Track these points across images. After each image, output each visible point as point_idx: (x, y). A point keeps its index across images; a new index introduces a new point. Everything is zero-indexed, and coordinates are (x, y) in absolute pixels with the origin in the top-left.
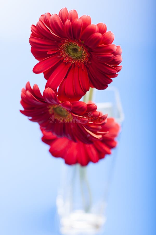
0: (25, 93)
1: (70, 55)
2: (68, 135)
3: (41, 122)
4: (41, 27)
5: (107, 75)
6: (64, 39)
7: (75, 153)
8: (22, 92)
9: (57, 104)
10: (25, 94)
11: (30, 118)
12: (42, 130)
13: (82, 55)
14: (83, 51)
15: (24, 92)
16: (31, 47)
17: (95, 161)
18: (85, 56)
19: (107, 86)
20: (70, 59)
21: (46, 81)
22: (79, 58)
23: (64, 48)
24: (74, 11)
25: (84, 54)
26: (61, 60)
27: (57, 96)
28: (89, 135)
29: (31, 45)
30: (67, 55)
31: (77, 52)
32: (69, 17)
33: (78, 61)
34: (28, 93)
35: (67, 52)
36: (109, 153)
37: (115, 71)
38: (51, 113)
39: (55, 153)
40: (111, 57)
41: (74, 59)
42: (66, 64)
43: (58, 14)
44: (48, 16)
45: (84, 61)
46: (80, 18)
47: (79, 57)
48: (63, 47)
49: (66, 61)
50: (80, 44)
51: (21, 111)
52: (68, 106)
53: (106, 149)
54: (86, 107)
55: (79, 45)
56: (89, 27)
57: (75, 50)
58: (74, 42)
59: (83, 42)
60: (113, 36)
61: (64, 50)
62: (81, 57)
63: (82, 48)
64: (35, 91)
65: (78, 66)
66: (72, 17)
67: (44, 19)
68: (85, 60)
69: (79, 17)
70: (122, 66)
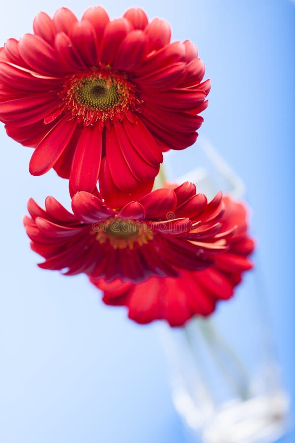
0: (33, 225)
1: (93, 106)
2: (157, 269)
3: (91, 268)
4: (10, 75)
5: (187, 112)
6: (66, 77)
7: (182, 297)
8: (27, 227)
9: (108, 218)
10: (36, 227)
11: (65, 270)
12: (96, 284)
13: (118, 94)
14: (117, 86)
15: (31, 223)
16: (6, 127)
17: (228, 295)
18: (124, 93)
19: (197, 134)
20: (95, 114)
21: (67, 181)
22: (114, 103)
23: (74, 96)
24: (63, 11)
25: (122, 89)
26: (78, 125)
27: (103, 200)
28: (202, 251)
29: (4, 120)
30: (86, 109)
31: (104, 94)
32: (58, 28)
33: (115, 110)
34: (40, 221)
35: (85, 102)
36: (249, 268)
37: (202, 95)
38: (102, 242)
39: (141, 317)
40: (182, 70)
41: (105, 111)
42: (91, 128)
43: (32, 32)
44: (13, 47)
45: (127, 105)
46: (83, 18)
47: (112, 101)
48: (71, 96)
49: (89, 121)
50: (106, 73)
51: (41, 266)
52: (136, 212)
53: (239, 262)
54: (172, 196)
55: (102, 76)
56: (109, 29)
57: (99, 91)
58: (90, 75)
59: (108, 66)
60: (167, 27)
61: (76, 101)
62: (118, 99)
63: (112, 78)
64: (54, 213)
65: (120, 120)
66: (65, 24)
67: (7, 55)
68: (128, 101)
69: (79, 18)
70: (209, 80)
